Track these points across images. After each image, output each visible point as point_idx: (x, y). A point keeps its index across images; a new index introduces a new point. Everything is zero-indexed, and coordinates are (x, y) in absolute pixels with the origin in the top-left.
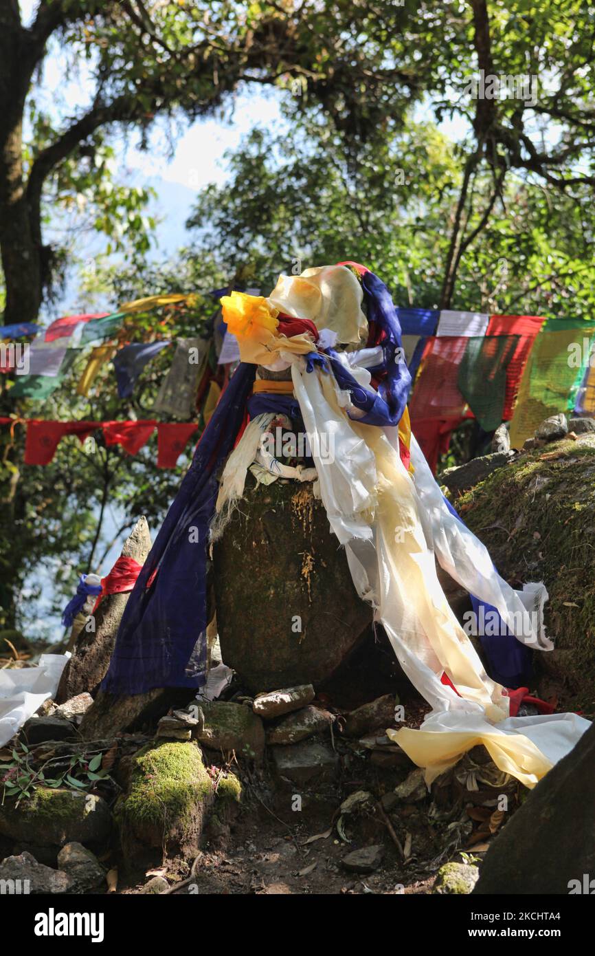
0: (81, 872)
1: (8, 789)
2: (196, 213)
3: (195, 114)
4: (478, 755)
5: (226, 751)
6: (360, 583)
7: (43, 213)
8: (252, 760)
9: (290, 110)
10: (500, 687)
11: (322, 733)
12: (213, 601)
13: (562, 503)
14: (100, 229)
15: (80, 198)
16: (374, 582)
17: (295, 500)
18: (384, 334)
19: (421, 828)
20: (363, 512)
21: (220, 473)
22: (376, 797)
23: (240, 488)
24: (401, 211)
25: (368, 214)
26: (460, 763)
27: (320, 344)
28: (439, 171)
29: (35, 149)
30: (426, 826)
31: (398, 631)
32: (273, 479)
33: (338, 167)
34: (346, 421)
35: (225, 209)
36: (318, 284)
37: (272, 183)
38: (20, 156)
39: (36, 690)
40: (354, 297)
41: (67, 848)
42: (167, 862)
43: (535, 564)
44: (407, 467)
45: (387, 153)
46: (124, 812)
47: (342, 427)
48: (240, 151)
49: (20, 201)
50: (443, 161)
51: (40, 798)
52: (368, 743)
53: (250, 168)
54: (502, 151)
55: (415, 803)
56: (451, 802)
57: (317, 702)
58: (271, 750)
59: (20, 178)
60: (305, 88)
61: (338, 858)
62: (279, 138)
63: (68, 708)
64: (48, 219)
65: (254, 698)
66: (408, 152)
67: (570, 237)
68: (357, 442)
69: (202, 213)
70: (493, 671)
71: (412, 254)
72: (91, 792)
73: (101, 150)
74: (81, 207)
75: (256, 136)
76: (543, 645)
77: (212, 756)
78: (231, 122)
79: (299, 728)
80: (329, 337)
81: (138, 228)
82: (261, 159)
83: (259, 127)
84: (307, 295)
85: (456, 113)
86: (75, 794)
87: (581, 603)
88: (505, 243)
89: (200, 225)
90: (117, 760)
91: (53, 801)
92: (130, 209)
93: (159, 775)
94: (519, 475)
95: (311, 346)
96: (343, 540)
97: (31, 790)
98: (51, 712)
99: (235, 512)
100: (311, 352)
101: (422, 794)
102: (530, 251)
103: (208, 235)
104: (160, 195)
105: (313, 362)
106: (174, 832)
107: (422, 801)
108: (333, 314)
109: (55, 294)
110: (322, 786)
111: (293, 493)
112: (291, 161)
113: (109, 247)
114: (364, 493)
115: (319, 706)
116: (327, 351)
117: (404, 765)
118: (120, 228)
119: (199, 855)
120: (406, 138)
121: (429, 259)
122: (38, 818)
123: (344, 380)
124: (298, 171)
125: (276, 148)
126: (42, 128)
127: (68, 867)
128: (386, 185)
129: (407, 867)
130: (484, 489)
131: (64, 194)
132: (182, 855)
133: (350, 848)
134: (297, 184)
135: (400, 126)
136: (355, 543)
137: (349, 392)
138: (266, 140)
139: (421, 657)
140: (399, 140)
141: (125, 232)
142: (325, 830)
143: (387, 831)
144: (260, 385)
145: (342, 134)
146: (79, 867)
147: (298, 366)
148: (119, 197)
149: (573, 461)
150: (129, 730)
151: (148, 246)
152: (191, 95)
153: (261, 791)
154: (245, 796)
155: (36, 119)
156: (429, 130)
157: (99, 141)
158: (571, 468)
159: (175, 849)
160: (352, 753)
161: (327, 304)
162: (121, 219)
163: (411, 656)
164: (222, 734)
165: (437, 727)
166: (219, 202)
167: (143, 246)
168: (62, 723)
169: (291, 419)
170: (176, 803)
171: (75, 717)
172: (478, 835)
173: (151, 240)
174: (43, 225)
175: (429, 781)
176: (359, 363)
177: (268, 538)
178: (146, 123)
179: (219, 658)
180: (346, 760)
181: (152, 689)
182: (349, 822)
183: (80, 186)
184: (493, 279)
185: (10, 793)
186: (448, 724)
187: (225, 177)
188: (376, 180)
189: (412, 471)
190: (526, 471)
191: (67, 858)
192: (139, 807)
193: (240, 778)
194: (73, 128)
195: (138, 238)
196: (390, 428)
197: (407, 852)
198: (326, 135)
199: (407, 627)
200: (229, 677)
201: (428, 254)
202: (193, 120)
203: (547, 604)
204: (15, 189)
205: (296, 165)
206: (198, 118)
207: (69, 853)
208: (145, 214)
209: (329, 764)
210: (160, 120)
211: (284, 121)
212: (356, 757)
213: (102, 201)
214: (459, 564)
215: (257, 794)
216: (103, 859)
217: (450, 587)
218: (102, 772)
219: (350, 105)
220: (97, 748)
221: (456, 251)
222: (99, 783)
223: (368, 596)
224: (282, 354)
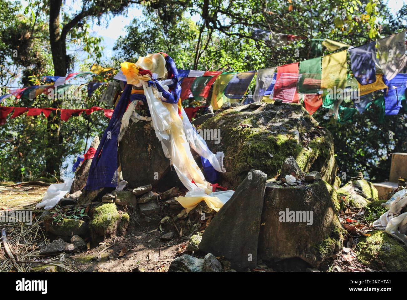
0: (78, 244)
1: (54, 219)
2: (116, 45)
3: (115, 13)
4: (203, 204)
5: (124, 206)
6: (166, 153)
7: (67, 45)
8: (132, 209)
9: (146, 13)
10: (210, 183)
11: (154, 199)
12: (120, 160)
13: (229, 128)
14: (85, 50)
15: (79, 40)
16: (170, 152)
17: (145, 127)
18: (173, 75)
19: (185, 226)
20: (166, 131)
21: (121, 119)
22: (171, 218)
23: (128, 124)
24: (181, 45)
25: (171, 46)
26: (197, 206)
27: (152, 78)
28: (193, 32)
29: (63, 24)
30: (187, 226)
31: (178, 167)
32: (138, 121)
33: (161, 31)
34: (161, 102)
35: (125, 44)
36: (151, 59)
37: (140, 36)
38: (59, 26)
39: (64, 190)
40: (163, 63)
41: (74, 237)
42: (106, 240)
43: (220, 146)
44: (180, 116)
45: (176, 27)
46: (92, 225)
47: (160, 104)
48: (130, 26)
49: (58, 40)
50: (194, 30)
51: (64, 222)
52: (169, 202)
53: (133, 31)
54: (211, 24)
55: (183, 219)
56: (195, 218)
57: (153, 190)
58: (139, 205)
59: (59, 33)
60: (150, 5)
61: (159, 236)
62: (142, 21)
63: (74, 195)
64: (68, 47)
65: (133, 189)
66: (183, 26)
67: (233, 53)
68: (164, 108)
69: (118, 45)
70: (207, 179)
71: (184, 58)
72: (81, 219)
73: (85, 25)
74: (79, 43)
75: (135, 21)
76: (223, 171)
77: (120, 207)
78: (127, 16)
79: (147, 198)
80: (155, 76)
81: (98, 50)
82: (137, 28)
83: (136, 18)
84: (148, 63)
85: (197, 13)
86: (76, 220)
87: (234, 157)
88: (212, 54)
89: (118, 49)
90: (89, 210)
91: (69, 222)
92: (95, 44)
93: (103, 213)
94: (215, 120)
95: (149, 78)
96: (160, 139)
97: (61, 219)
98: (69, 197)
99: (126, 131)
100: (150, 80)
101: (186, 216)
102: (221, 56)
103: (120, 52)
104: (104, 39)
105: (150, 84)
106: (108, 231)
107: (186, 218)
108: (156, 69)
109: (71, 71)
110: (155, 216)
111: (144, 125)
112: (146, 29)
113: (88, 56)
114: (167, 124)
115: (154, 191)
116: (154, 80)
117: (180, 208)
118: (92, 50)
119: (116, 237)
120: (182, 22)
121: (190, 60)
122: (64, 228)
123: (160, 89)
124: (148, 32)
125: (141, 25)
126: (66, 18)
127: (74, 243)
128: (176, 36)
129: (181, 238)
130: (205, 125)
131: (73, 39)
132: (111, 238)
133: (163, 233)
134: (149, 36)
135: (180, 19)
136: (164, 140)
137: (161, 93)
138: (138, 23)
139: (185, 175)
140: (180, 22)
141: (94, 51)
142: (156, 229)
143: (175, 228)
144: (133, 91)
145: (162, 20)
146: (77, 243)
147: (145, 85)
148: (91, 40)
149: (232, 115)
150: (94, 201)
151: (101, 56)
152: (113, 7)
153: (136, 218)
154: (130, 219)
155: (63, 15)
156: (189, 20)
157: (84, 22)
158: (231, 117)
159: (108, 236)
160: (164, 205)
161: (154, 65)
162: (92, 47)
163: (182, 174)
164: (123, 201)
165: (190, 196)
166: (123, 42)
167: (99, 55)
168: (72, 200)
169: (144, 102)
170: (108, 222)
171: (76, 198)
172: (202, 228)
173: (102, 54)
174: (67, 49)
175: (188, 212)
176: (165, 84)
177: (137, 139)
178: (99, 16)
179: (122, 179)
180: (162, 207)
181: (101, 188)
182: (164, 226)
183: (79, 36)
184: (209, 65)
185: (55, 221)
186: (193, 194)
187: (125, 34)
188: (173, 35)
189: (182, 118)
190: (218, 118)
191: (74, 240)
192: (97, 223)
193: (129, 214)
194: (76, 17)
195: (98, 53)
196: (174, 104)
197: (181, 234)
198: (157, 21)
199: (181, 166)
200: (126, 184)
201: (189, 58)
202: (115, 16)
203: (224, 158)
204: (57, 37)
205: (148, 30)
206: (116, 15)
207: (74, 238)
208: (100, 45)
209: (157, 209)
210: (104, 15)
211: (144, 16)
212: (165, 206)
213: (86, 41)
214: (197, 146)
215: (134, 218)
216: (85, 240)
217: (194, 153)
218: (85, 214)
219: (164, 11)
220: (83, 207)
221: (198, 56)
222: (83, 217)
223: (169, 157)
224: (140, 81)
